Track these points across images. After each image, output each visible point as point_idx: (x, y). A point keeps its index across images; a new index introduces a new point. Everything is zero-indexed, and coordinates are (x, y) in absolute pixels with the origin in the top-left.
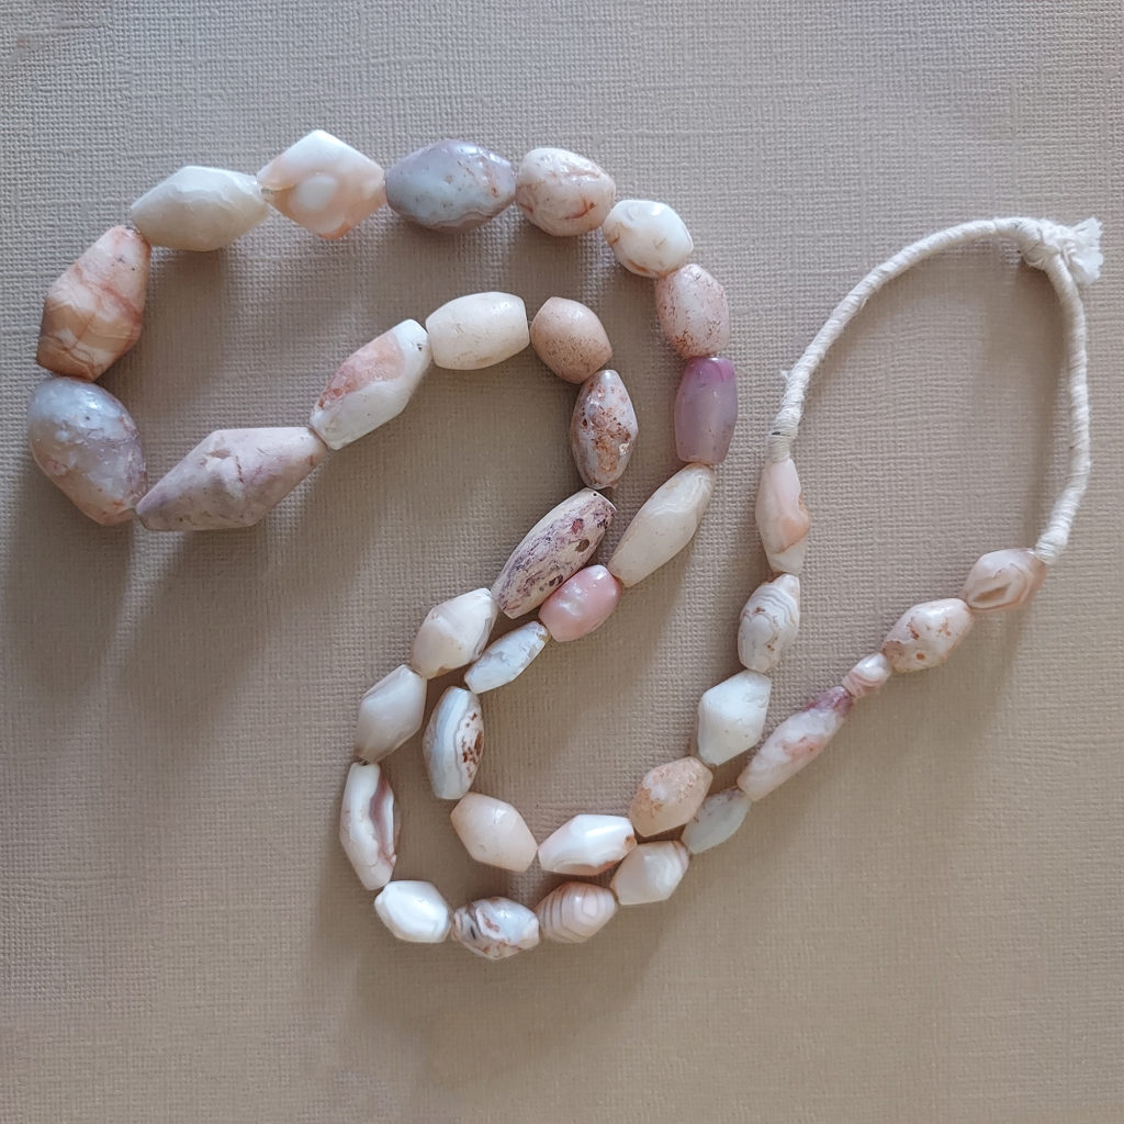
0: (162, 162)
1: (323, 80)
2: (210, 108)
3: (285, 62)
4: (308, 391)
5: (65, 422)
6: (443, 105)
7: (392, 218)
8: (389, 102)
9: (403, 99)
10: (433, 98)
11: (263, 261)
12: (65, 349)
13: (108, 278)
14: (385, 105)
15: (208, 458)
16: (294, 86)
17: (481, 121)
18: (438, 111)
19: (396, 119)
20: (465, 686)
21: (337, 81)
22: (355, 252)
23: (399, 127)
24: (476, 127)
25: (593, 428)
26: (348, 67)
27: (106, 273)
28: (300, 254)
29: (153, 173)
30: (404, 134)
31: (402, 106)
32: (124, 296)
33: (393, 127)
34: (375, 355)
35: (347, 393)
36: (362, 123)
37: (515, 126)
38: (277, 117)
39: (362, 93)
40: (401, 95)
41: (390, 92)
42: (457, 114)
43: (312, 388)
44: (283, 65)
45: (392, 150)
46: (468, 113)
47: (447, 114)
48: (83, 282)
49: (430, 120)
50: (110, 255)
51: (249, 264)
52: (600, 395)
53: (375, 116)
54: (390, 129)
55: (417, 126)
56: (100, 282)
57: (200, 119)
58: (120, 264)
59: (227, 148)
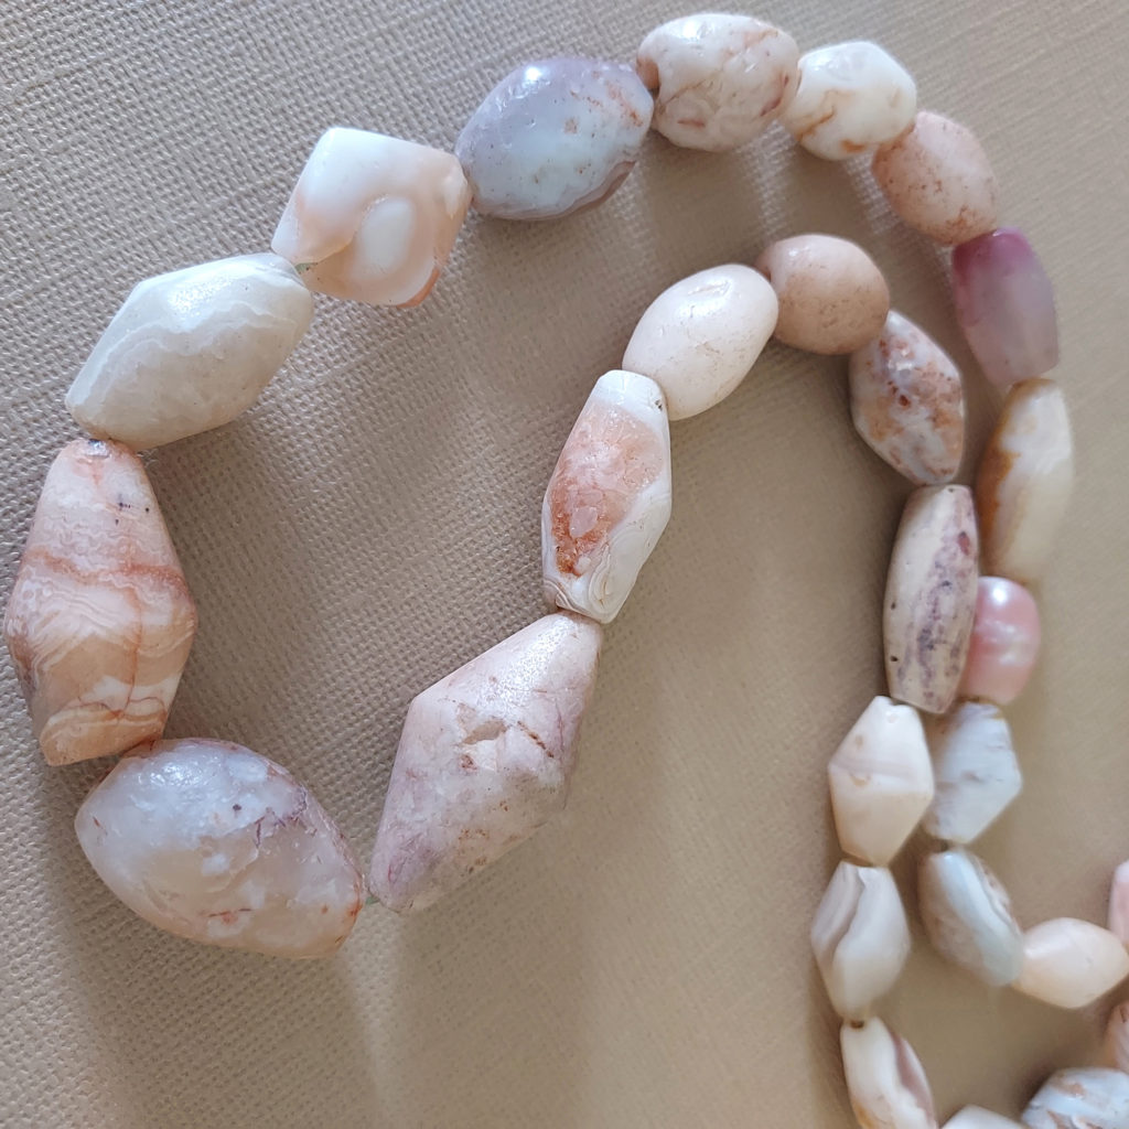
0: (42, 302)
1: (248, 48)
2: (75, 172)
3: (166, 39)
4: (482, 557)
5: (205, 839)
6: (456, 19)
7: (468, 230)
8: (370, 44)
9: (390, 32)
10: (434, 13)
11: (307, 391)
12: (116, 714)
13: (123, 549)
14: (367, 52)
15: (468, 750)
16: (204, 76)
17: (522, 23)
18: (452, 31)
19: (396, 68)
20: (945, 846)
21: (271, 41)
22: (440, 308)
23: (407, 78)
24: (518, 36)
25: (921, 402)
26: (277, 11)
27: (114, 542)
28: (360, 351)
29: (35, 329)
30: (419, 88)
31: (394, 45)
32: (160, 563)
33: (398, 84)
34: (615, 451)
35: (608, 530)
36: (347, 94)
37: (570, 12)
38: (201, 140)
39: (321, 46)
40: (383, 27)
41: (366, 28)
42: (482, 24)
43: (485, 550)
44: (165, 47)
45: (414, 121)
46: (496, 17)
47: (467, 31)
48: (87, 580)
49: (446, 50)
50: (101, 506)
51: (287, 406)
52: (904, 353)
53: (361, 77)
54: (396, 89)
55: (432, 67)
56: (114, 563)
57: (69, 198)
58: (125, 513)
59: (145, 229)
